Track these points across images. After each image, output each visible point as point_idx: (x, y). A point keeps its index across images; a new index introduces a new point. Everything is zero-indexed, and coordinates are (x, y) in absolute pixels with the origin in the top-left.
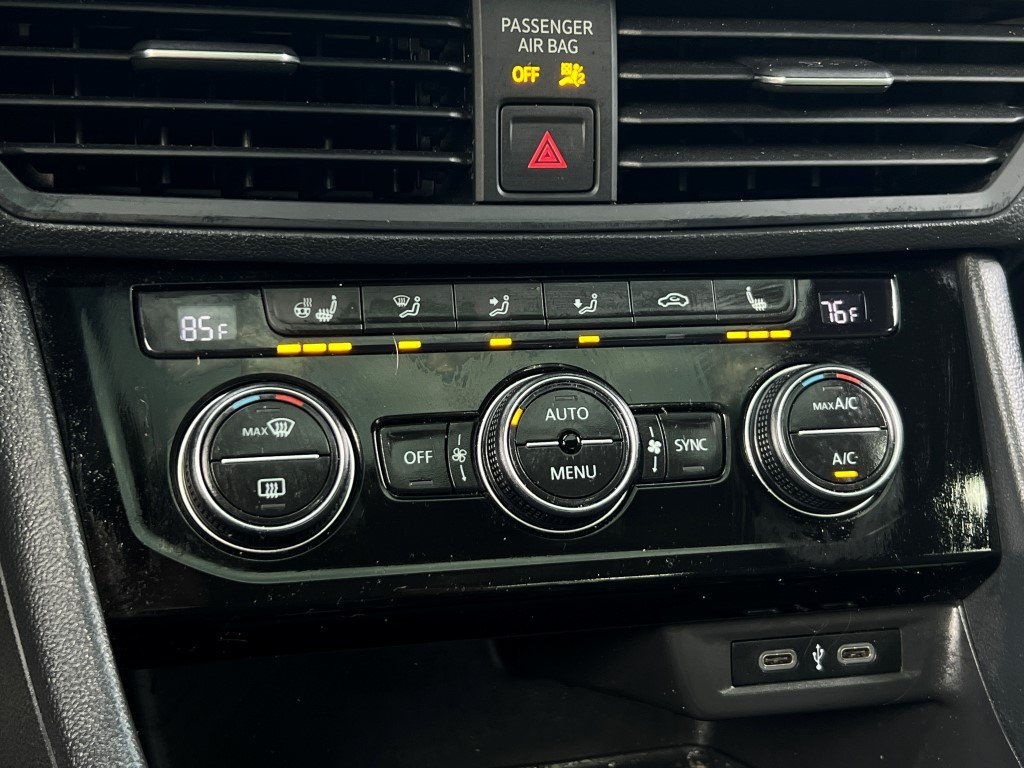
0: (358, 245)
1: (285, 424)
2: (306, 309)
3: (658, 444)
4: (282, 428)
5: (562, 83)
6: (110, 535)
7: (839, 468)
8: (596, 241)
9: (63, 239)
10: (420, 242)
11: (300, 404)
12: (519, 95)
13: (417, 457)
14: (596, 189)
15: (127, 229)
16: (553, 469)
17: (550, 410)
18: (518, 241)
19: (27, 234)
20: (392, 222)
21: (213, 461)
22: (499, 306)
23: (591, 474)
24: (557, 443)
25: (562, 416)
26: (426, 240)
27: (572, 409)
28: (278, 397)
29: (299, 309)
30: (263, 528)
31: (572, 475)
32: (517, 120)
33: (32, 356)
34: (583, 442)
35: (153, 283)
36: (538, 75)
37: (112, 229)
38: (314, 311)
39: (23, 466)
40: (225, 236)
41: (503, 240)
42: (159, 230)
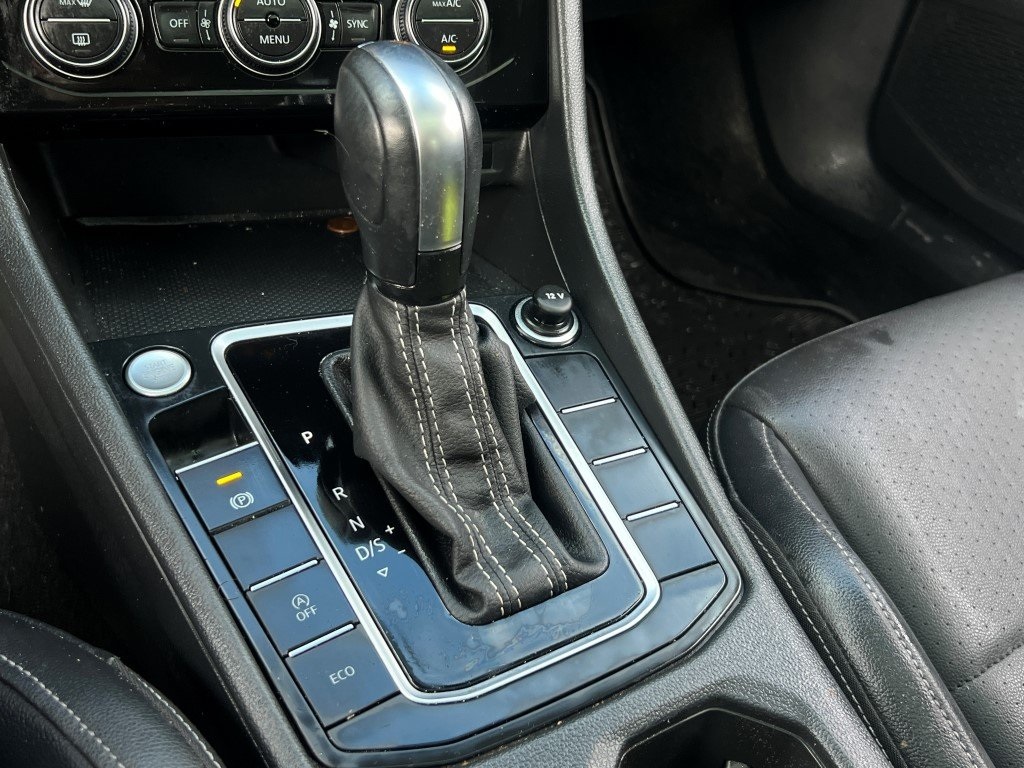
3: (336, 22)
7: (445, 44)
13: (178, 23)
16: (261, 37)
21: (43, 20)
23: (286, 41)
24: (264, 20)
30: (78, 64)
31: (274, 41)
34: (281, 20)
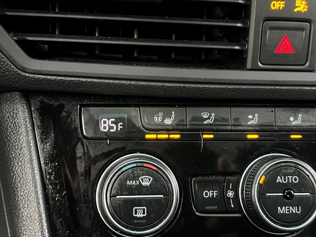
0: (187, 89)
1: (148, 179)
2: (160, 118)
4: (146, 182)
5: (296, 10)
6: (63, 227)
8: (306, 90)
9: (45, 83)
10: (218, 89)
11: (156, 169)
12: (274, 16)
13: (210, 194)
14: (307, 64)
15: (77, 79)
16: (279, 208)
17: (279, 177)
18: (267, 89)
19: (28, 80)
20: (204, 79)
21: (112, 197)
22: (253, 119)
23: (298, 211)
24: (282, 194)
25: (285, 181)
26: (221, 88)
27: (290, 177)
28: (145, 165)
29: (157, 118)
30: (135, 232)
31: (289, 211)
32: (271, 28)
33: (30, 138)
34: (295, 194)
35: (89, 103)
36: (284, 6)
37: (69, 79)
38: (164, 119)
39: (22, 194)
40: (124, 84)
41: (259, 89)
42: (92, 80)
